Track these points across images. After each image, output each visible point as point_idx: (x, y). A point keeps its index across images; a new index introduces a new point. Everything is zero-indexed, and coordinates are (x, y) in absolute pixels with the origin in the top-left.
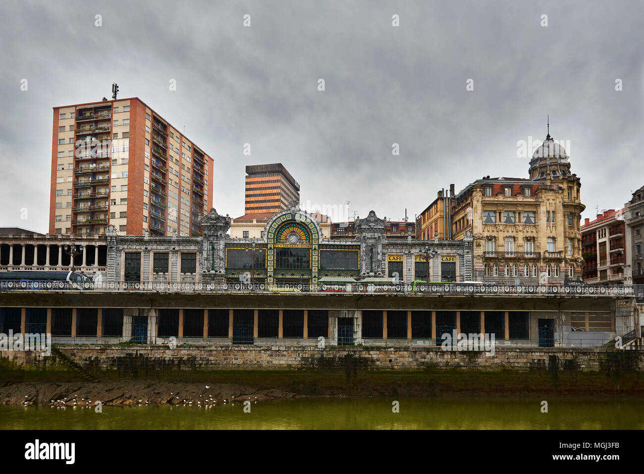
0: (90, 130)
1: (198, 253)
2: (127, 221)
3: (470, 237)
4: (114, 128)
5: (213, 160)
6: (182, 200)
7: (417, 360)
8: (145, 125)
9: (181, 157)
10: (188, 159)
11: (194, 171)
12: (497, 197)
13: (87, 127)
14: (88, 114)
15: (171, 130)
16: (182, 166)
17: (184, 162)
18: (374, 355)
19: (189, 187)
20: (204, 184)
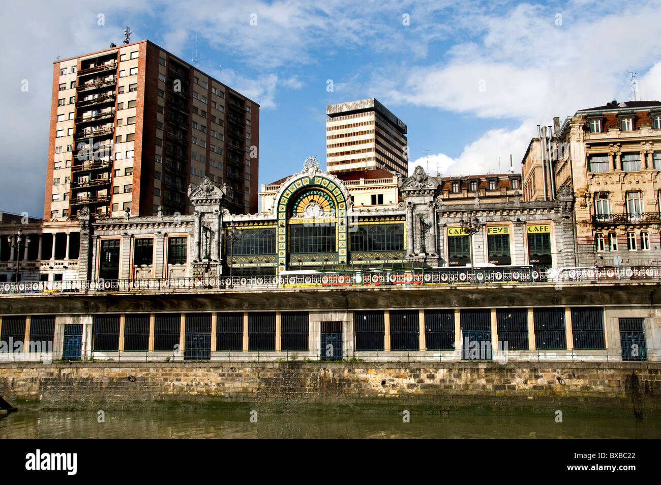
0: (93, 85)
1: (189, 237)
2: (133, 196)
3: (568, 194)
4: (120, 79)
5: (259, 106)
6: (211, 163)
7: (422, 381)
8: (158, 73)
9: (209, 106)
10: (221, 109)
11: (230, 122)
12: (608, 133)
13: (91, 82)
14: (92, 66)
15: (196, 74)
16: (211, 119)
17: (213, 112)
18: (360, 373)
19: (221, 145)
20: (244, 140)
